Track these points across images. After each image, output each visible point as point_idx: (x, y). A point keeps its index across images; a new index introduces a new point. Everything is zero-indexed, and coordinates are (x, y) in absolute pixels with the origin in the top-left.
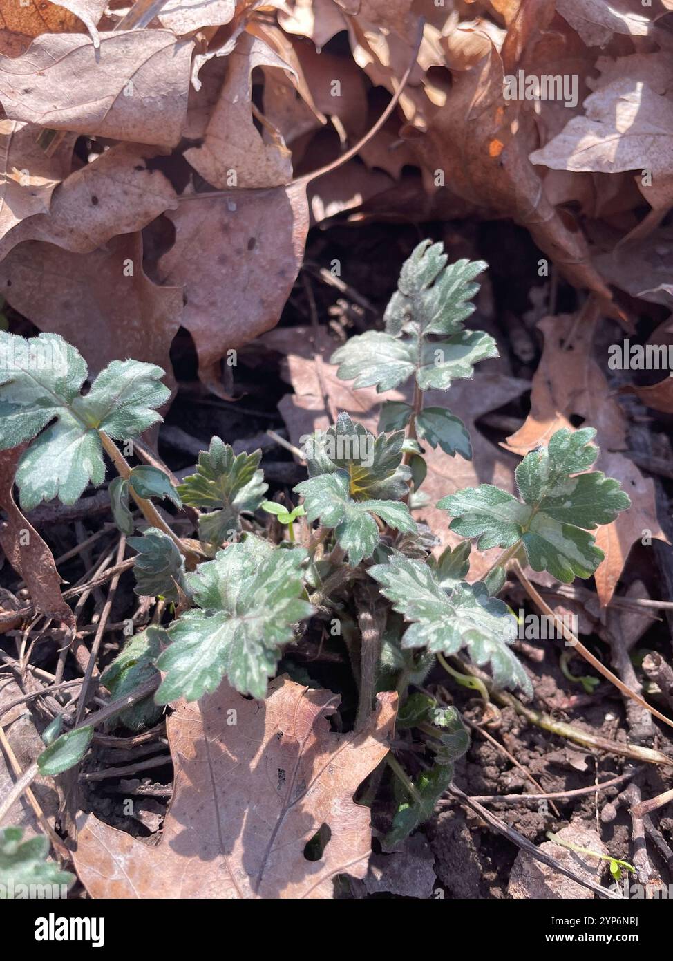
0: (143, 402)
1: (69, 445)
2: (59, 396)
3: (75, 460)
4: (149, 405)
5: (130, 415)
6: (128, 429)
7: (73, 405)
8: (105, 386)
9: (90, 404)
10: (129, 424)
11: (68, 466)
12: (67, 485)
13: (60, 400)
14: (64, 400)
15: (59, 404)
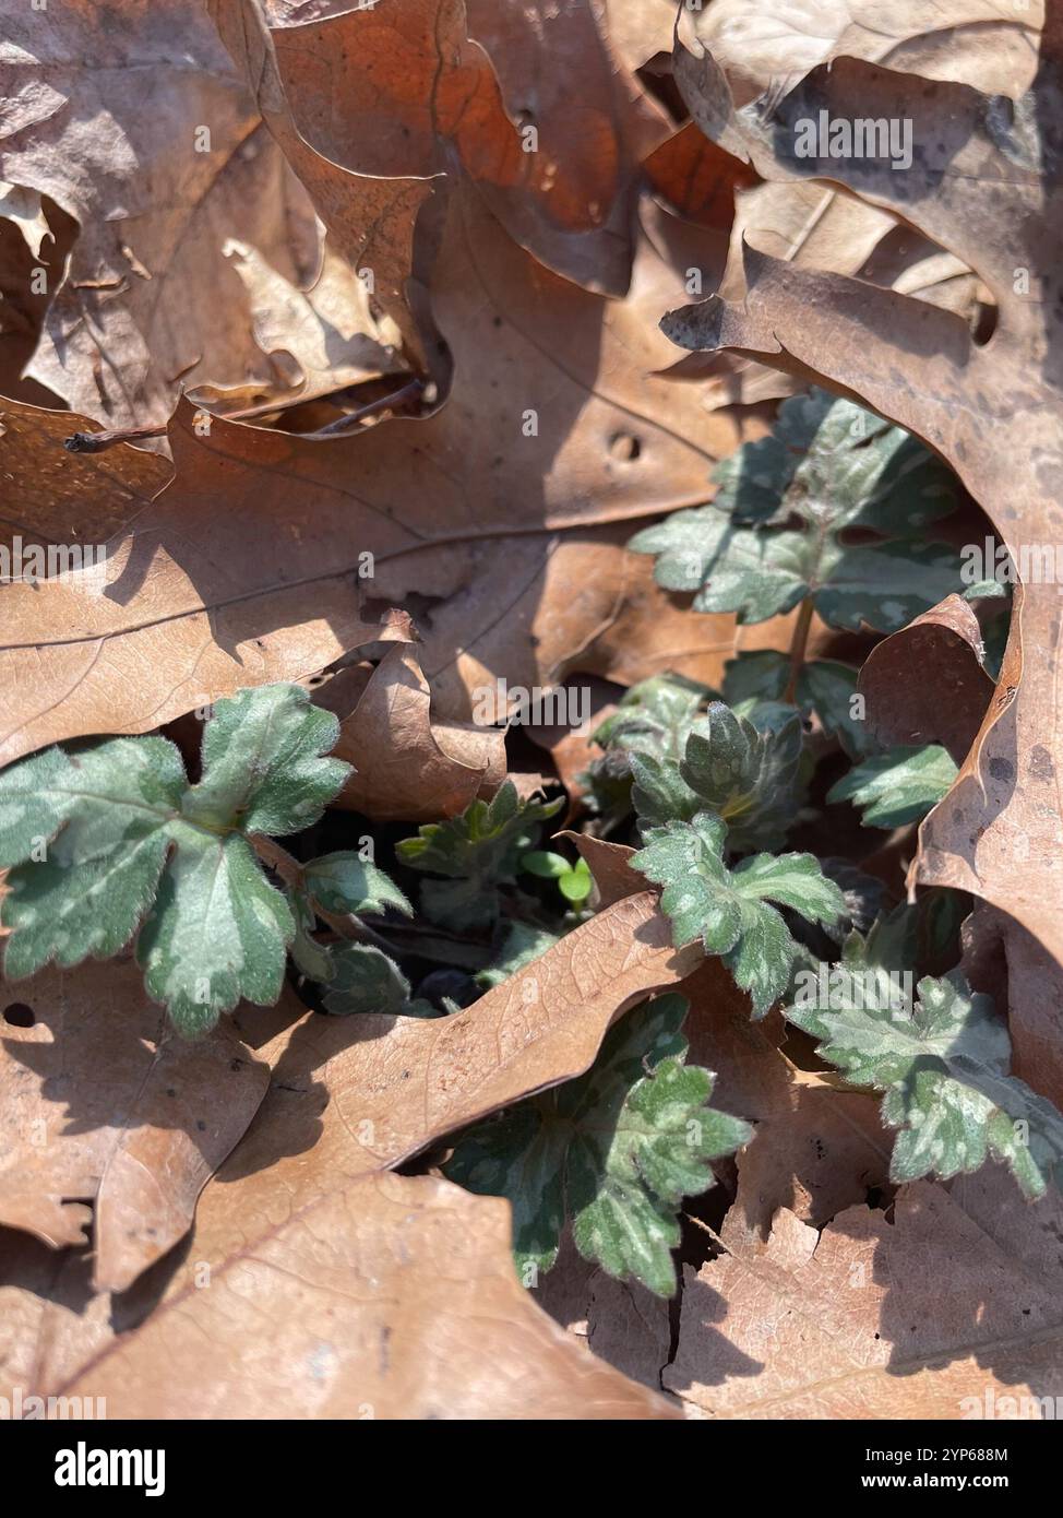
0: (305, 750)
1: (211, 887)
2: (157, 805)
3: (239, 913)
4: (316, 751)
5: (292, 783)
6: (297, 809)
7: (185, 809)
8: (225, 748)
9: (214, 793)
10: (298, 800)
11: (230, 929)
12: (249, 967)
13: (160, 813)
14: (165, 807)
15: (161, 820)
